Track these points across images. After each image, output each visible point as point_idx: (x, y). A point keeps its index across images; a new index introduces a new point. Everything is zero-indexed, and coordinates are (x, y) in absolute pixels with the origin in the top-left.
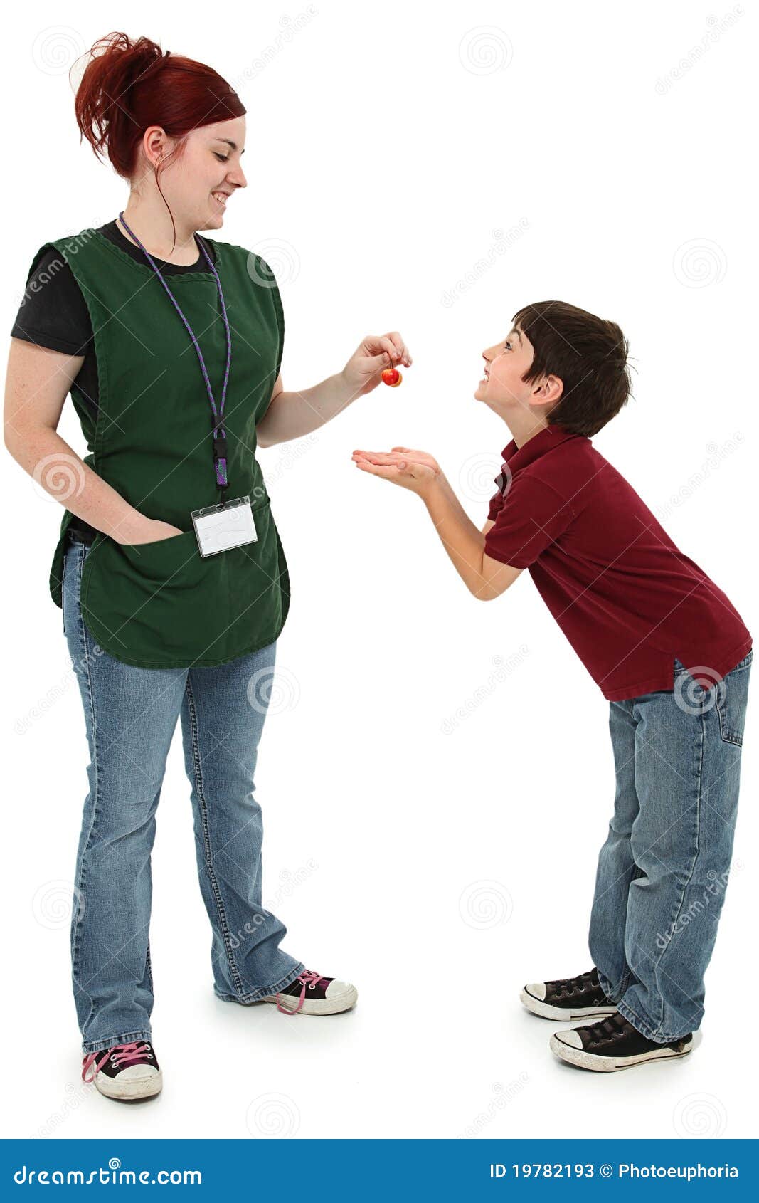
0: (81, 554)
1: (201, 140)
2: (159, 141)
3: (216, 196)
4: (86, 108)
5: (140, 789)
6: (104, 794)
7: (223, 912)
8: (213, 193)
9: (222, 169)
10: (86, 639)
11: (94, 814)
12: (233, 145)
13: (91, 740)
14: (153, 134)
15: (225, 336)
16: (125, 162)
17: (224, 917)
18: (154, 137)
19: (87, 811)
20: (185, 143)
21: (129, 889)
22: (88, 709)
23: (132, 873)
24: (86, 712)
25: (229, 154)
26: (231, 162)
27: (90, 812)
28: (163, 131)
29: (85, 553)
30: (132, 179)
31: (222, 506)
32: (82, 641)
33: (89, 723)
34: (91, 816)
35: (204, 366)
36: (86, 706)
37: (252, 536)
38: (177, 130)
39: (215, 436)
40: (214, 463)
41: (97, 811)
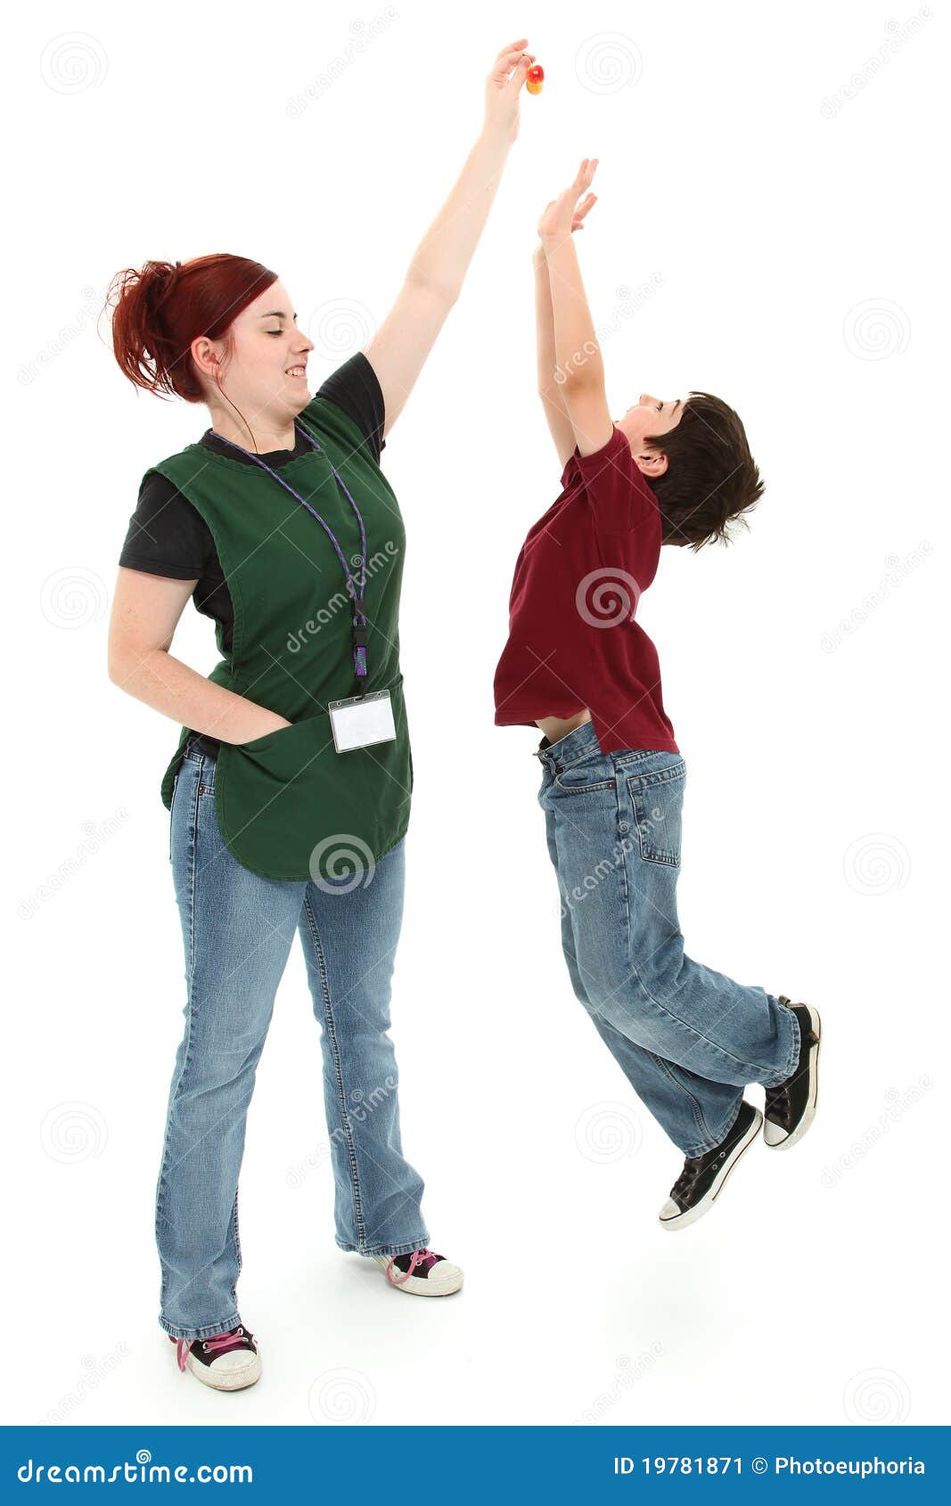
0: (197, 775)
1: (248, 325)
2: (208, 351)
3: (290, 372)
4: (127, 356)
5: (235, 1039)
6: (196, 1041)
7: (354, 1159)
8: (286, 372)
9: (280, 345)
10: (196, 869)
11: (185, 1061)
12: (279, 315)
13: (188, 980)
14: (200, 347)
15: (354, 513)
16: (192, 388)
17: (355, 1165)
18: (202, 349)
19: (180, 1057)
20: (233, 339)
21: (215, 1149)
22: (190, 945)
23: (222, 1130)
24: (186, 948)
25: (281, 326)
26: (287, 332)
27: (182, 1059)
28: (207, 339)
29: (202, 775)
30: (207, 402)
31: (361, 699)
32: (190, 870)
33: (189, 960)
34: (182, 1063)
35: (339, 550)
36: (187, 941)
37: (390, 734)
38: (219, 329)
39: (355, 623)
40: (353, 650)
41: (189, 1059)
